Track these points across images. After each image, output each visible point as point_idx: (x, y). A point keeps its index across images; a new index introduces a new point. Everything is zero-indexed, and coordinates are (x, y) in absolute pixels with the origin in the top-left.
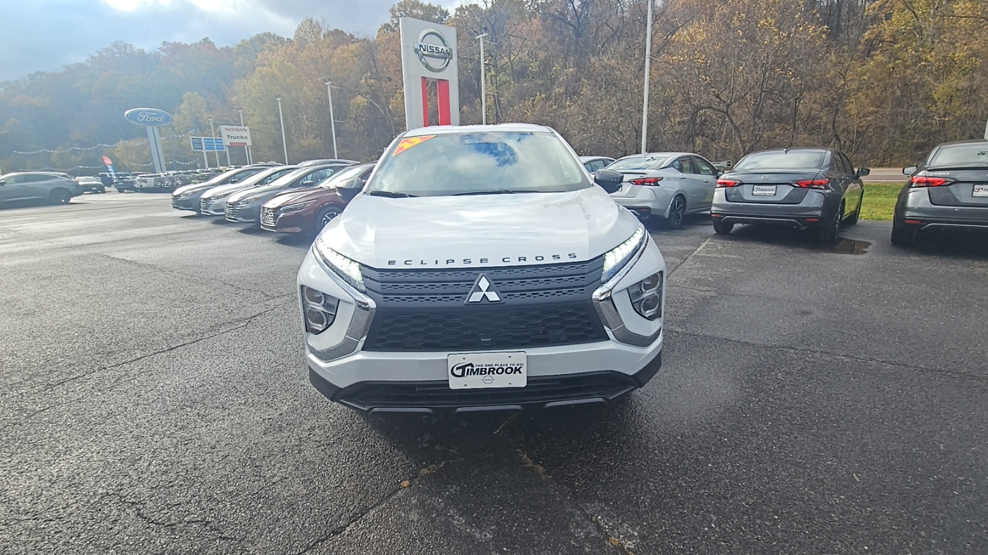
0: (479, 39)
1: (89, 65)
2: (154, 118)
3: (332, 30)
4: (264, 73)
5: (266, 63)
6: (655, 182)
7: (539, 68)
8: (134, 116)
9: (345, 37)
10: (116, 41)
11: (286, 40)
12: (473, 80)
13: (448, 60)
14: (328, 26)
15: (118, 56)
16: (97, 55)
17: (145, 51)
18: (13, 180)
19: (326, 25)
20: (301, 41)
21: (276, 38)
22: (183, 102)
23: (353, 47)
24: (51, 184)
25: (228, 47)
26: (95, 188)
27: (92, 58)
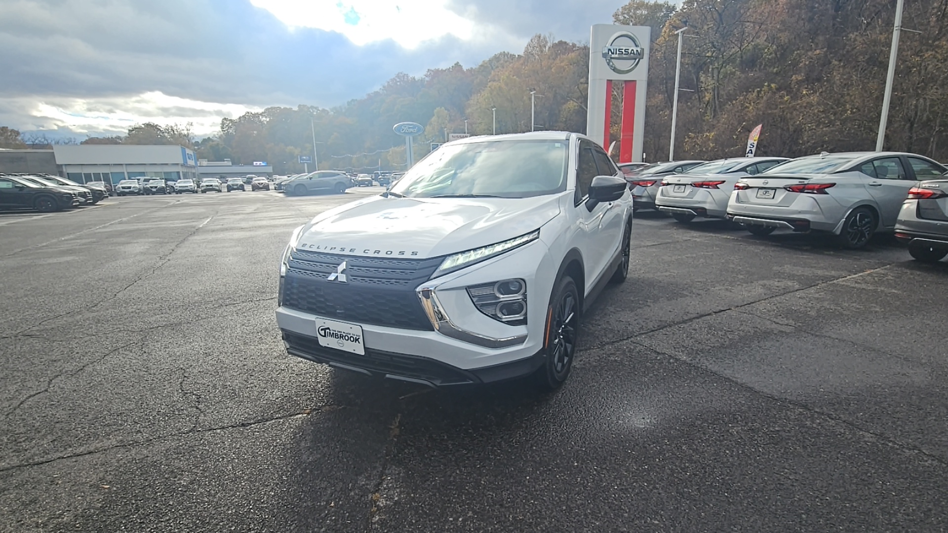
0: (678, 35)
1: (381, 92)
2: (411, 130)
3: (557, 42)
4: (493, 88)
5: (496, 79)
6: (821, 189)
7: (776, 54)
8: (399, 128)
9: (568, 46)
10: (399, 73)
11: (517, 56)
12: (693, 74)
13: (637, 60)
14: (554, 38)
15: (398, 83)
16: (386, 84)
17: (416, 78)
18: (317, 176)
19: (552, 39)
20: (528, 54)
21: (509, 56)
22: (434, 115)
23: (572, 55)
24: (335, 179)
25: (472, 68)
26: (367, 183)
27: (384, 87)
